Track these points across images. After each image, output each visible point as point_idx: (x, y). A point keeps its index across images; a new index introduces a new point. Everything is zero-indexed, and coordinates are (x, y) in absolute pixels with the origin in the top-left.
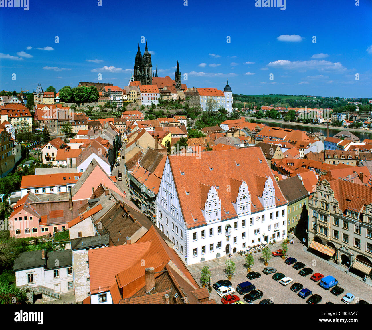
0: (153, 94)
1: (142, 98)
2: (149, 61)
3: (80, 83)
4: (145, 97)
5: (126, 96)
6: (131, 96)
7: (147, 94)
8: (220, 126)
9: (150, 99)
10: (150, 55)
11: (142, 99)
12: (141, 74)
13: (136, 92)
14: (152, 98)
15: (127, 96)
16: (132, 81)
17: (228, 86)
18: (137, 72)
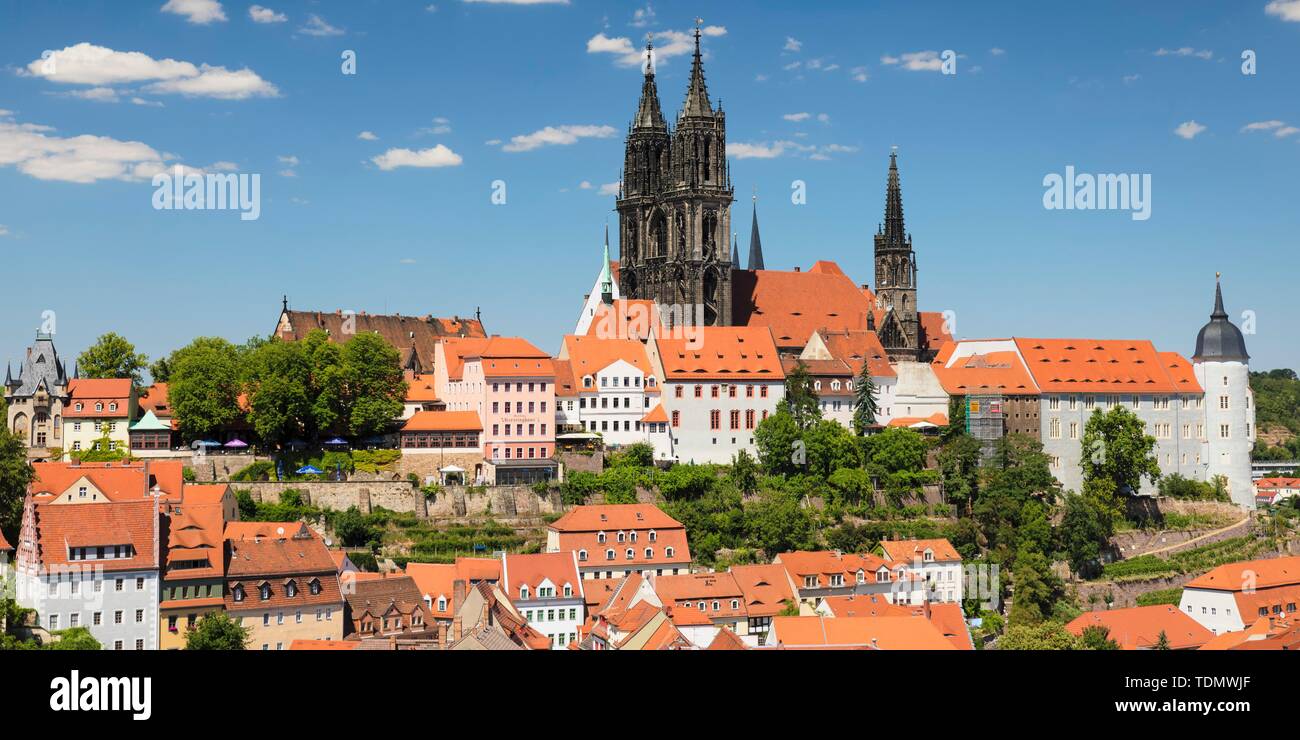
0: (741, 389)
1: (676, 414)
2: (712, 159)
3: (285, 317)
4: (695, 406)
5: (576, 404)
6: (605, 402)
7: (707, 388)
8: (1183, 607)
9: (725, 419)
10: (721, 122)
11: (676, 423)
12: (663, 248)
13: (633, 372)
14: (734, 415)
15: (583, 404)
16: (607, 298)
17: (1219, 316)
18: (635, 236)
